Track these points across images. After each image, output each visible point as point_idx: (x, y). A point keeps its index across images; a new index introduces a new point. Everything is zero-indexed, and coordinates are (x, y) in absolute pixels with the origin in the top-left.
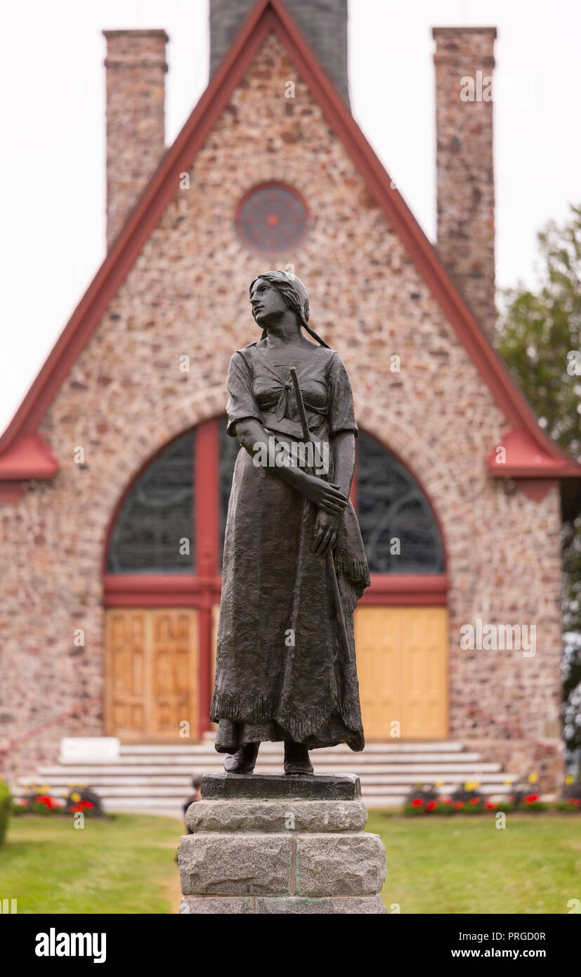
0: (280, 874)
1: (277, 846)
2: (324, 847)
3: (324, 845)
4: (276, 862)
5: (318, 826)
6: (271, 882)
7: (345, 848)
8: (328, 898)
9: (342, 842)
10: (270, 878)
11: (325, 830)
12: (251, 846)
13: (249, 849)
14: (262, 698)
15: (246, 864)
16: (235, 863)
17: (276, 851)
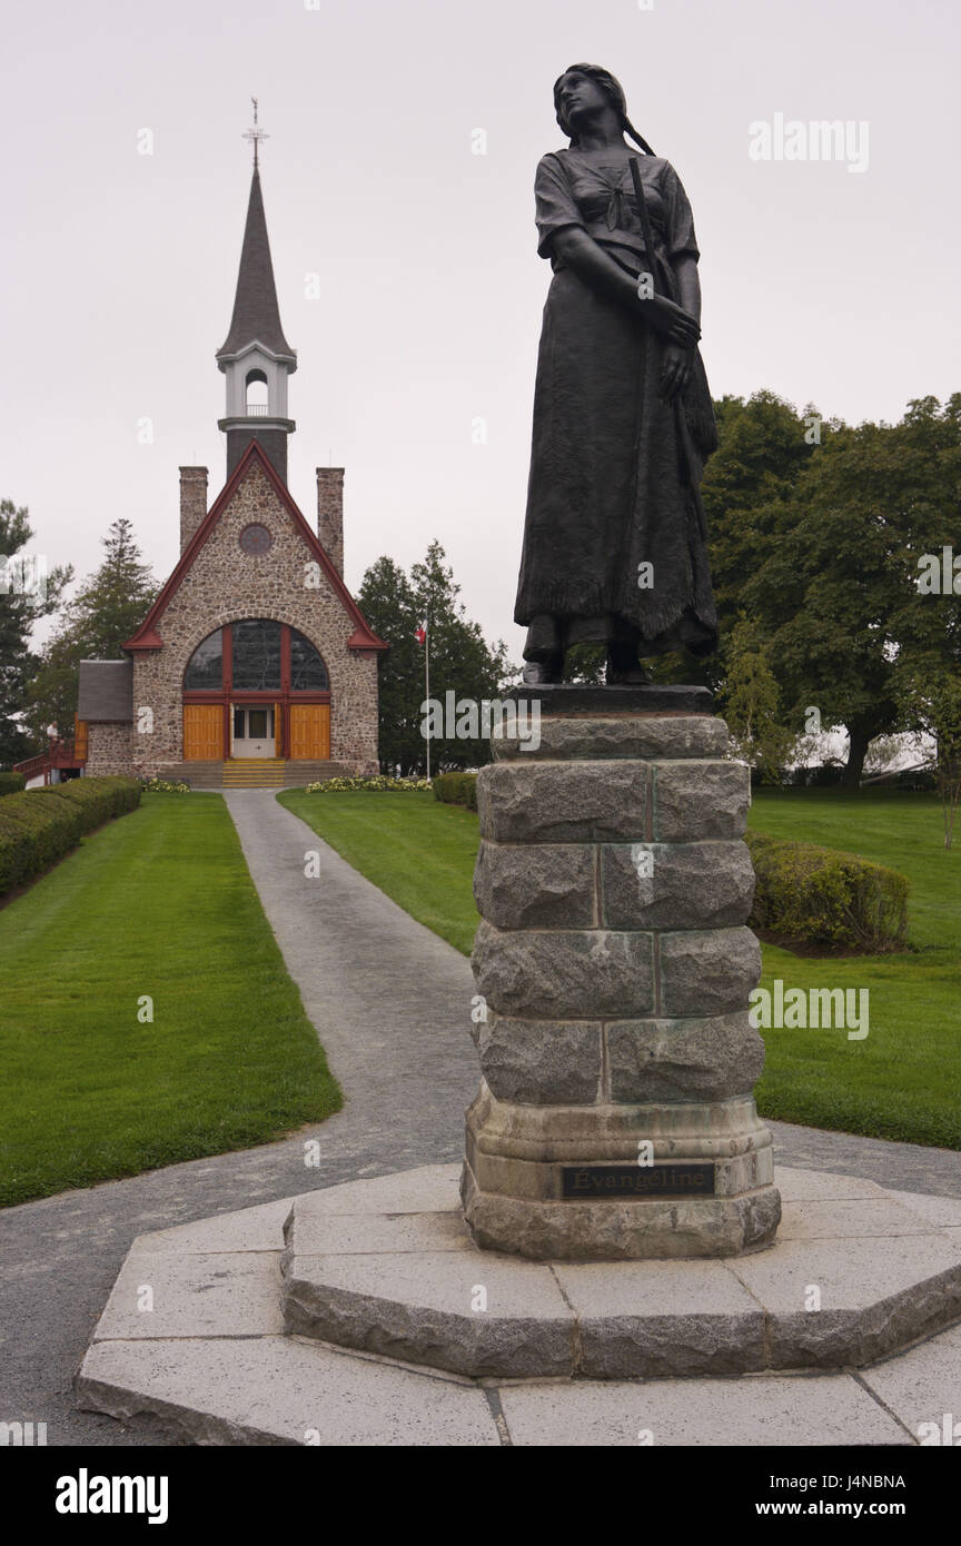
0: (633, 813)
1: (628, 775)
2: (688, 777)
3: (688, 774)
4: (628, 797)
5: (677, 749)
6: (622, 825)
7: (715, 778)
8: (695, 844)
9: (712, 770)
10: (621, 818)
11: (686, 754)
12: (595, 775)
13: (592, 780)
14: (599, 584)
15: (590, 800)
16: (573, 798)
17: (629, 782)
